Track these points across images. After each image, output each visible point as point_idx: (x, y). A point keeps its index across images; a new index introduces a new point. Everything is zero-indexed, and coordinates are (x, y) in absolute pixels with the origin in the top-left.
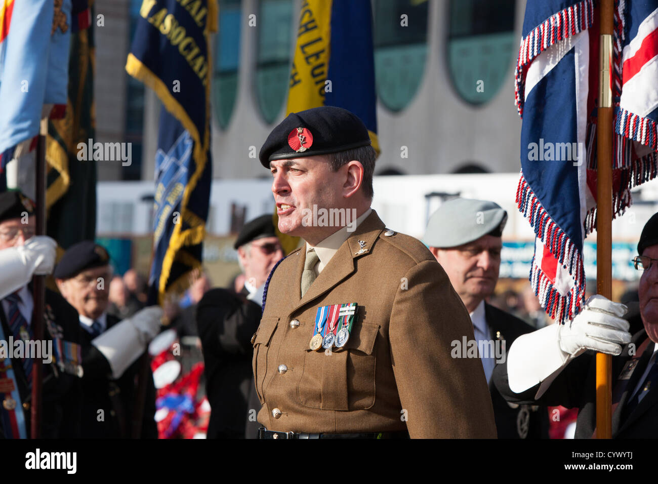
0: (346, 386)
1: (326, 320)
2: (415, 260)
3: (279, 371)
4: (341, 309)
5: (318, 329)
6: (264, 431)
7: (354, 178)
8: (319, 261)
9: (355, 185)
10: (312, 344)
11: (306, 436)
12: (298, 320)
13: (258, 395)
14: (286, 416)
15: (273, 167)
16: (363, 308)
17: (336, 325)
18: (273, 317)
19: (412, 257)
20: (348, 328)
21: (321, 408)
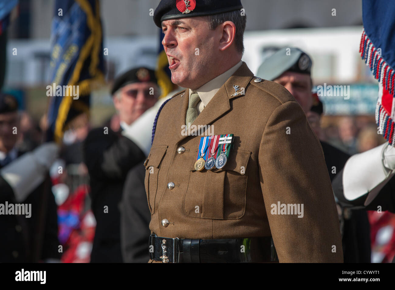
0: (223, 200)
1: (208, 147)
2: (280, 101)
3: (168, 187)
4: (220, 139)
5: (201, 154)
6: (155, 237)
7: (228, 35)
8: (200, 101)
9: (229, 40)
10: (197, 165)
11: (189, 241)
12: (184, 148)
13: (149, 207)
14: (172, 225)
15: (165, 26)
16: (239, 138)
17: (216, 151)
18: (162, 145)
19: (277, 98)
20: (226, 153)
21: (202, 217)
